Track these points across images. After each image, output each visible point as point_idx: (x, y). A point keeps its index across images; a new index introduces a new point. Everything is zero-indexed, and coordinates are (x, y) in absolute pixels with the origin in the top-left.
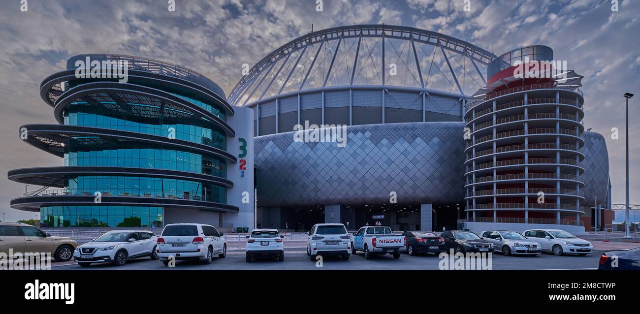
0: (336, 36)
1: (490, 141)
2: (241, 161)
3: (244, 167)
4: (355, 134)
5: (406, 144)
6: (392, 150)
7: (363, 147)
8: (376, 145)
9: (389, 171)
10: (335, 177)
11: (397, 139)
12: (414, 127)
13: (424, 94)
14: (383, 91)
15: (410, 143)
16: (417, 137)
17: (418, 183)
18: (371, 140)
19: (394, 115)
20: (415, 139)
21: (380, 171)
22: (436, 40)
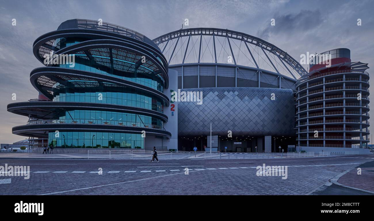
0: (197, 33)
1: (322, 100)
2: (172, 105)
3: (173, 109)
4: (229, 92)
5: (259, 100)
6: (251, 103)
7: (233, 101)
8: (242, 99)
9: (249, 116)
10: (216, 118)
11: (254, 97)
12: (263, 90)
13: (259, 72)
14: (236, 68)
15: (261, 100)
16: (265, 96)
17: (266, 123)
18: (239, 97)
19: (243, 83)
20: (264, 97)
21: (244, 116)
22: (241, 37)
